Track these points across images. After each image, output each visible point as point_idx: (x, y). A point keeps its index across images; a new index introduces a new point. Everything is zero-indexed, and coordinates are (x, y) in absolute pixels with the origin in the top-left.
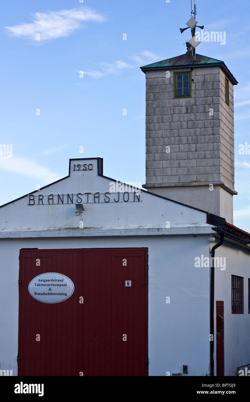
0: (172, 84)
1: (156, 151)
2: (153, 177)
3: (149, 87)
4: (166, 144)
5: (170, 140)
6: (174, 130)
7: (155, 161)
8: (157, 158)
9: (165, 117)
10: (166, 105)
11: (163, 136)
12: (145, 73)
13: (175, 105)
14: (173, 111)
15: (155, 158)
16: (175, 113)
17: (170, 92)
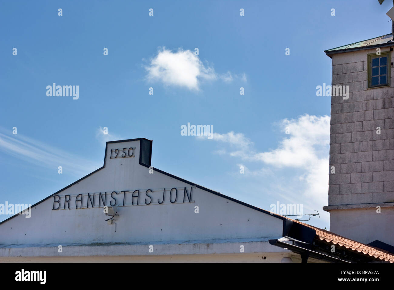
0: (365, 70)
1: (343, 161)
2: (338, 196)
3: (336, 76)
4: (356, 152)
5: (361, 145)
6: (367, 132)
7: (341, 175)
8: (344, 170)
9: (356, 114)
10: (356, 99)
11: (352, 140)
12: (332, 58)
13: (369, 99)
14: (366, 106)
15: (341, 171)
16: (369, 109)
17: (362, 82)
